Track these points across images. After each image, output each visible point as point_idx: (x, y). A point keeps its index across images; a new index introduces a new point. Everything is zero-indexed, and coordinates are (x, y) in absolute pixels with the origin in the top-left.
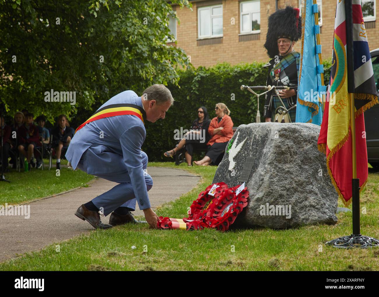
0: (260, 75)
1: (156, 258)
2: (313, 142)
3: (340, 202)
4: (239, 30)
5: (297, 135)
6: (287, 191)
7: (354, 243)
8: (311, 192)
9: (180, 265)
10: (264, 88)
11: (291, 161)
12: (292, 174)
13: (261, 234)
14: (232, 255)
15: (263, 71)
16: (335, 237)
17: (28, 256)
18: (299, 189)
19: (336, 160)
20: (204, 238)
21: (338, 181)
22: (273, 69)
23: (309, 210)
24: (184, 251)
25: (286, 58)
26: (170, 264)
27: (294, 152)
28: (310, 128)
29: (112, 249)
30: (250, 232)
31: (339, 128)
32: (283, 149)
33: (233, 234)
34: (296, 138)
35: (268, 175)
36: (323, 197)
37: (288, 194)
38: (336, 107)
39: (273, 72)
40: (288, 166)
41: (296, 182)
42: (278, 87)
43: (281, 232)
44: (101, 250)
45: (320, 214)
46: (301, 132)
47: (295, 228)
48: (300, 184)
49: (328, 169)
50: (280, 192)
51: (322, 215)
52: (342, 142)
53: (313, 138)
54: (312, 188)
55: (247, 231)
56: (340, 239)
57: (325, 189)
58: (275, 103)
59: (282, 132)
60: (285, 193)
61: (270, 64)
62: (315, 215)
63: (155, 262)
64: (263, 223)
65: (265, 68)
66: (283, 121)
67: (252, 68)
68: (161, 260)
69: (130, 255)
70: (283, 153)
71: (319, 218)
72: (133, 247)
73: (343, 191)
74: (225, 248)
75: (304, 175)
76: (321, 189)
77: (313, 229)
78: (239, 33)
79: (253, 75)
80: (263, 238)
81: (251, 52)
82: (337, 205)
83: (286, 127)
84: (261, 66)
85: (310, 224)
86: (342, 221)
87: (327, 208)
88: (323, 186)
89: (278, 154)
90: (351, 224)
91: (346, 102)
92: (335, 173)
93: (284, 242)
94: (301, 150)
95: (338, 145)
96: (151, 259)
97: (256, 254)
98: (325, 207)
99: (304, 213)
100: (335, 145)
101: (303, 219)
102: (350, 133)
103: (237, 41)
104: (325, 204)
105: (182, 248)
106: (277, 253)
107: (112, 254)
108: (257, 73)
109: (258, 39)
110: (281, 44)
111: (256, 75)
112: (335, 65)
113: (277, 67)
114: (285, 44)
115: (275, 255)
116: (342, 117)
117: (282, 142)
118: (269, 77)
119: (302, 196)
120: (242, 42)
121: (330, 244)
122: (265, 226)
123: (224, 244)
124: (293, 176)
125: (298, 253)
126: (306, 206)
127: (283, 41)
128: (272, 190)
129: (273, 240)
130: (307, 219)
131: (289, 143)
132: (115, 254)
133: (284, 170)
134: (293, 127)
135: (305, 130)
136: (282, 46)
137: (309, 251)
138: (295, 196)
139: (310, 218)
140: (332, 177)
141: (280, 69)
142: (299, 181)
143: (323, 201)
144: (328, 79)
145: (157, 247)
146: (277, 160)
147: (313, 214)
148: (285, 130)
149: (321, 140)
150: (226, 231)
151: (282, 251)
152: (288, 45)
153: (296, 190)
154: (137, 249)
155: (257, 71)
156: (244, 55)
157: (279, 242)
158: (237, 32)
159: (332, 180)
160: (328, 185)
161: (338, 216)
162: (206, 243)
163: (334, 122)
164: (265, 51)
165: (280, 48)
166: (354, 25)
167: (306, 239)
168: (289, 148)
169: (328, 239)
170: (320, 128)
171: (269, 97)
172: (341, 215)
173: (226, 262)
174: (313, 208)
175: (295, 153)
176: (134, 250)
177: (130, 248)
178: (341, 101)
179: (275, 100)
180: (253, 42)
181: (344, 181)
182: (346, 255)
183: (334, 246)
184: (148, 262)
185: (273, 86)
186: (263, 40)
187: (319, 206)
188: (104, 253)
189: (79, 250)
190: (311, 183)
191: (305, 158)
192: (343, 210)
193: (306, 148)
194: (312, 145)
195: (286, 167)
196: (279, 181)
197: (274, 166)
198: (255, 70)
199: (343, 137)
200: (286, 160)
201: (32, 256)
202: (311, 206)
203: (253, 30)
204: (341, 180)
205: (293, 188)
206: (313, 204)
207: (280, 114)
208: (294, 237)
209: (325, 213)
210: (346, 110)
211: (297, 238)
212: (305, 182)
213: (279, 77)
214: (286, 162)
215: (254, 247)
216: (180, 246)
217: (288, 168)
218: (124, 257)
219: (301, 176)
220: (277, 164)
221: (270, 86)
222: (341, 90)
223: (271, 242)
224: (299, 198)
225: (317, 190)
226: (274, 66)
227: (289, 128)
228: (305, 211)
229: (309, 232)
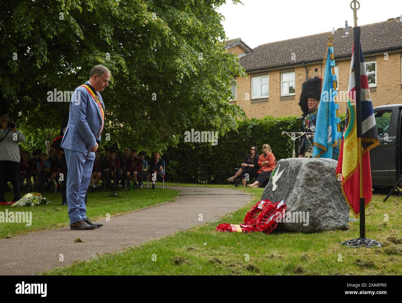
0: (295, 124)
1: (221, 252)
2: (332, 172)
3: (351, 214)
4: (280, 93)
5: (320, 167)
6: (314, 206)
7: (361, 243)
8: (330, 207)
9: (237, 257)
10: (298, 134)
11: (316, 185)
12: (317, 194)
13: (295, 236)
14: (274, 251)
15: (296, 122)
16: (347, 239)
17: (132, 249)
18: (322, 205)
19: (349, 185)
20: (254, 238)
21: (351, 200)
22: (304, 120)
23: (329, 220)
24: (241, 247)
25: (314, 113)
26: (230, 256)
27: (318, 179)
28: (330, 162)
29: (190, 245)
30: (287, 235)
31: (350, 162)
32: (311, 177)
33: (275, 236)
34: (320, 169)
35: (300, 195)
36: (339, 211)
37: (314, 209)
38: (348, 147)
39: (304, 123)
40: (314, 188)
41: (319, 200)
42: (308, 133)
43: (309, 235)
44: (182, 246)
45: (337, 223)
46: (323, 165)
47: (319, 233)
48: (323, 201)
49: (343, 191)
50: (308, 206)
51: (338, 223)
52: (353, 172)
53: (332, 169)
54: (331, 204)
55: (285, 234)
56: (351, 240)
57: (340, 205)
58: (305, 144)
59: (310, 165)
60: (312, 207)
61: (302, 117)
62: (333, 223)
63: (220, 255)
64: (296, 229)
65: (299, 119)
66: (311, 157)
67: (289, 120)
68: (224, 253)
69: (202, 249)
70: (310, 179)
71: (336, 225)
72: (205, 244)
73: (354, 207)
74: (269, 246)
75: (326, 195)
76: (338, 205)
77: (331, 233)
78: (280, 95)
79: (290, 124)
80: (296, 239)
81: (288, 108)
82: (349, 217)
83: (313, 161)
84: (295, 118)
85: (330, 230)
86: (352, 228)
87: (342, 219)
88: (339, 203)
89: (307, 180)
90: (359, 230)
91: (356, 144)
92: (348, 194)
93: (311, 242)
94: (324, 177)
95: (349, 174)
96: (217, 252)
97: (291, 250)
98: (340, 218)
99: (325, 222)
100: (347, 174)
101: (325, 226)
102: (358, 165)
103: (279, 101)
104: (340, 216)
105: (239, 245)
106: (306, 250)
107: (190, 249)
108: (293, 123)
109: (294, 99)
110: (310, 102)
111: (292, 125)
112: (348, 118)
113: (307, 119)
114: (313, 102)
115: (304, 251)
116: (353, 154)
117: (310, 171)
118: (302, 126)
119: (324, 210)
120: (282, 102)
121: (343, 244)
122: (298, 231)
123: (269, 243)
124: (318, 196)
125: (321, 250)
126: (327, 217)
127: (311, 101)
128: (303, 205)
129: (304, 241)
130: (328, 226)
131: (315, 172)
132: (192, 249)
133: (311, 191)
134: (318, 161)
135: (326, 163)
136: (310, 104)
137: (329, 249)
138: (319, 210)
139: (330, 225)
140: (345, 197)
141: (310, 120)
142: (322, 199)
143: (339, 214)
144: (342, 128)
145: (221, 244)
146: (306, 184)
147: (332, 223)
148: (313, 163)
149: (338, 170)
150: (270, 234)
151: (310, 249)
152: (314, 103)
153: (320, 206)
154: (208, 245)
155: (292, 122)
156: (283, 111)
157: (307, 242)
158: (279, 94)
159: (346, 199)
160: (342, 202)
161: (349, 224)
162: (256, 241)
163: (347, 158)
164: (299, 108)
165: (309, 105)
166: (362, 90)
167: (327, 240)
168: (315, 176)
169: (342, 241)
170: (337, 162)
171: (301, 140)
172: (351, 224)
173: (270, 255)
174: (331, 219)
175: (320, 180)
176: (206, 246)
177: (202, 245)
178: (352, 143)
179: (305, 142)
180: (289, 101)
181: (355, 200)
182: (355, 252)
183: (347, 246)
184: (215, 255)
185: (304, 133)
186: (298, 100)
187: (336, 217)
188: (184, 248)
189: (167, 246)
190: (331, 201)
191: (326, 183)
192: (353, 220)
193: (327, 176)
194: (331, 174)
195: (313, 189)
196: (308, 199)
197: (304, 189)
198: (291, 121)
199: (353, 169)
200: (313, 184)
201: (135, 249)
202: (330, 217)
203: (290, 93)
204: (353, 198)
205: (318, 204)
206: (332, 215)
207: (309, 152)
208: (318, 239)
209: (340, 222)
210: (355, 150)
211: (321, 240)
212: (326, 200)
213: (309, 126)
214: (313, 186)
215: (290, 245)
216: (238, 244)
217: (314, 190)
218: (199, 251)
219: (324, 196)
220: (307, 187)
221: (302, 132)
222: (352, 136)
223: (302, 242)
224: (322, 211)
225: (334, 206)
226: (305, 118)
227: (315, 162)
228: (326, 220)
229: (329, 235)
